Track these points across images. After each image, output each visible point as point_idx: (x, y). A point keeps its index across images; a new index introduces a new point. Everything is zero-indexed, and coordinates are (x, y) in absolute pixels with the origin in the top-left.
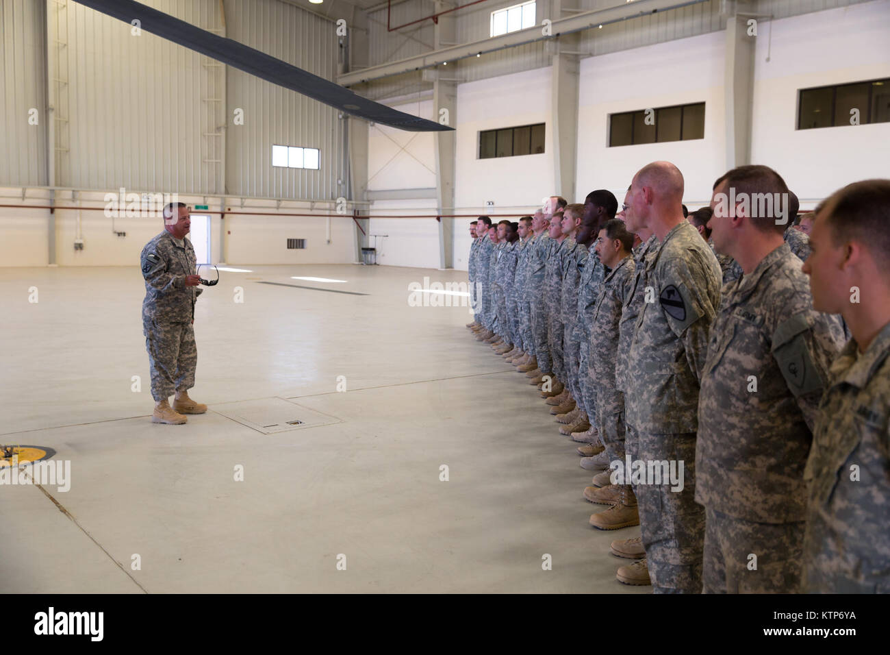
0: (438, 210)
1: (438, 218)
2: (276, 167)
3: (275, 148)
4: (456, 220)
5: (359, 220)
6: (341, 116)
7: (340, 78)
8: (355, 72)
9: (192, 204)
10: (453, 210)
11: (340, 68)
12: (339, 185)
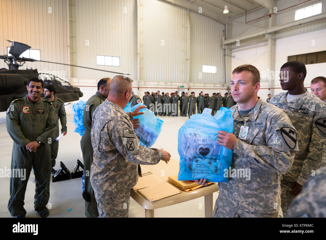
0: (269, 86)
1: (269, 89)
2: (204, 73)
3: (203, 66)
4: (275, 90)
5: (229, 90)
6: (223, 55)
7: (224, 41)
8: (229, 40)
9: (179, 86)
10: (274, 86)
11: (224, 38)
12: (222, 78)
